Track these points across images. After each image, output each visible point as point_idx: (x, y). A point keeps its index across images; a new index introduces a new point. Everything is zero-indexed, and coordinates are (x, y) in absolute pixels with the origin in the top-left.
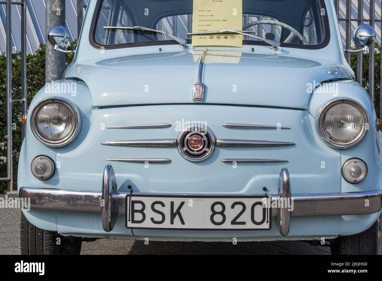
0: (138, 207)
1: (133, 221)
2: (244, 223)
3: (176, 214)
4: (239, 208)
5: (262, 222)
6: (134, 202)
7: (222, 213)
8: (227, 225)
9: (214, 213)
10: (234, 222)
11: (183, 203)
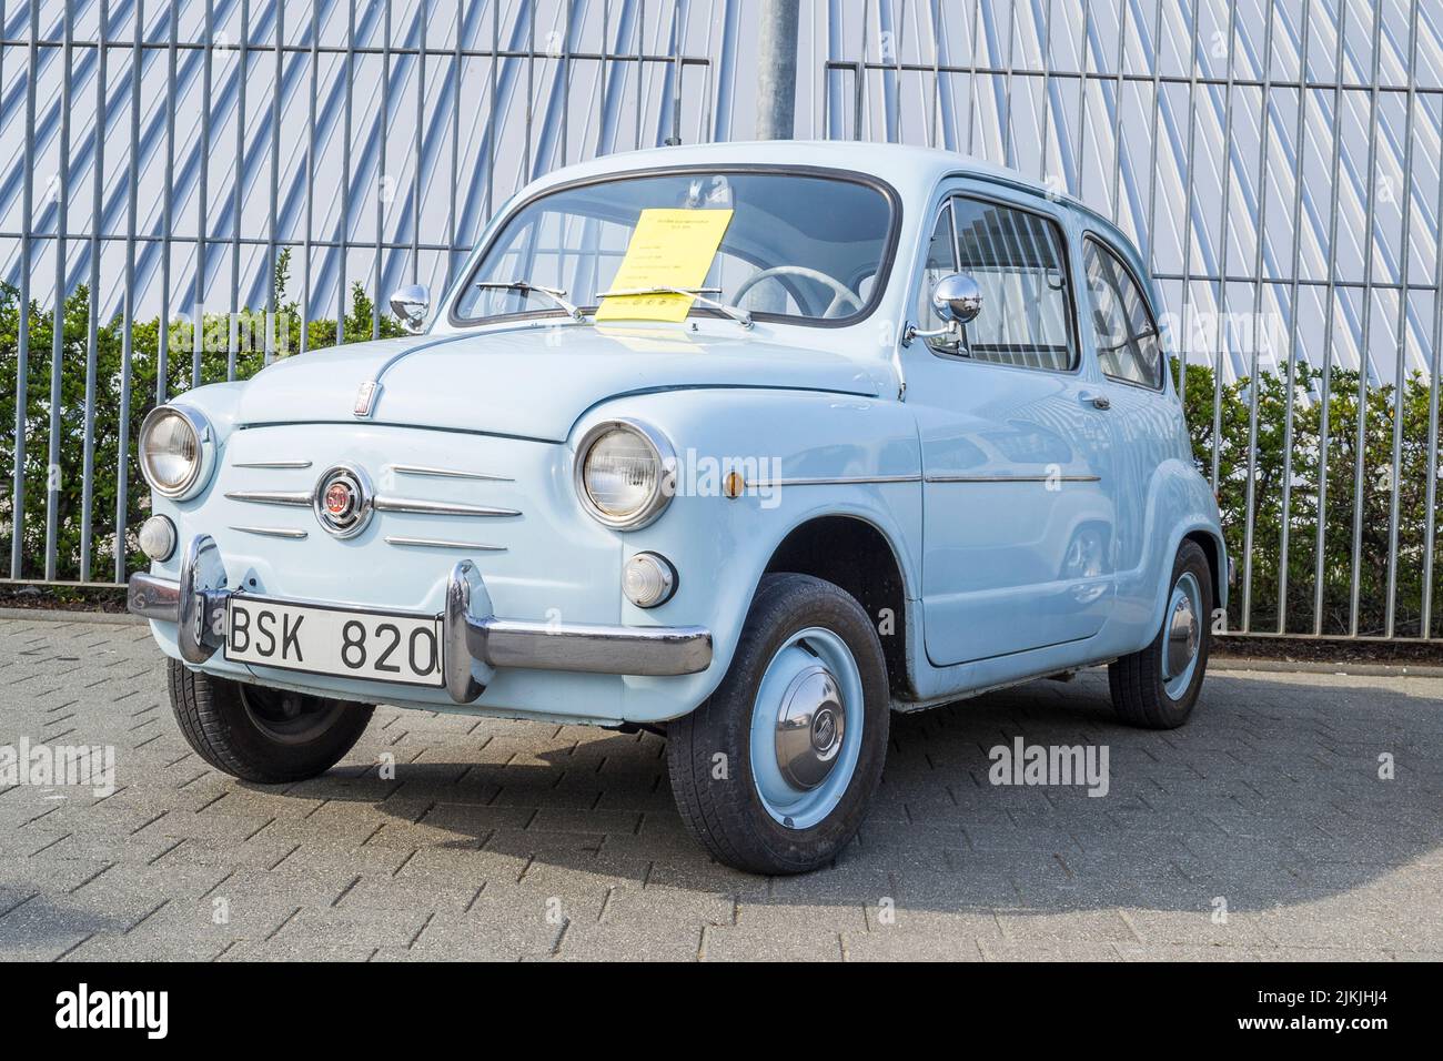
0: (241, 620)
1: (235, 649)
2: (396, 669)
3: (290, 639)
4: (388, 636)
5: (429, 671)
6: (236, 610)
7: (360, 644)
8: (369, 670)
9: (348, 643)
10: (379, 665)
11: (301, 618)
